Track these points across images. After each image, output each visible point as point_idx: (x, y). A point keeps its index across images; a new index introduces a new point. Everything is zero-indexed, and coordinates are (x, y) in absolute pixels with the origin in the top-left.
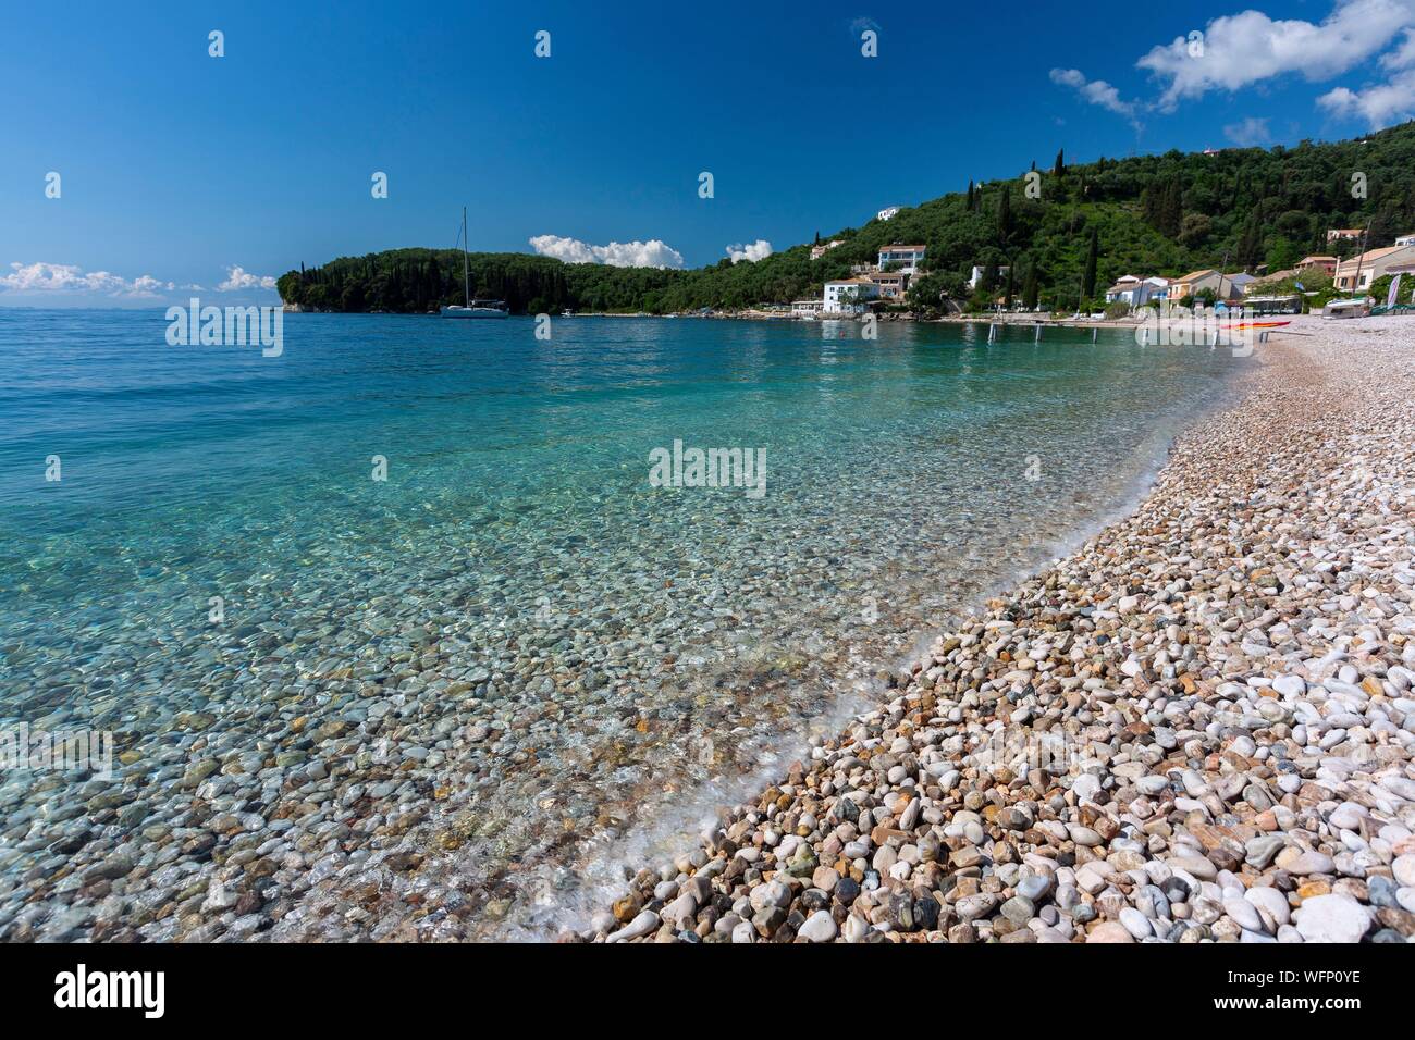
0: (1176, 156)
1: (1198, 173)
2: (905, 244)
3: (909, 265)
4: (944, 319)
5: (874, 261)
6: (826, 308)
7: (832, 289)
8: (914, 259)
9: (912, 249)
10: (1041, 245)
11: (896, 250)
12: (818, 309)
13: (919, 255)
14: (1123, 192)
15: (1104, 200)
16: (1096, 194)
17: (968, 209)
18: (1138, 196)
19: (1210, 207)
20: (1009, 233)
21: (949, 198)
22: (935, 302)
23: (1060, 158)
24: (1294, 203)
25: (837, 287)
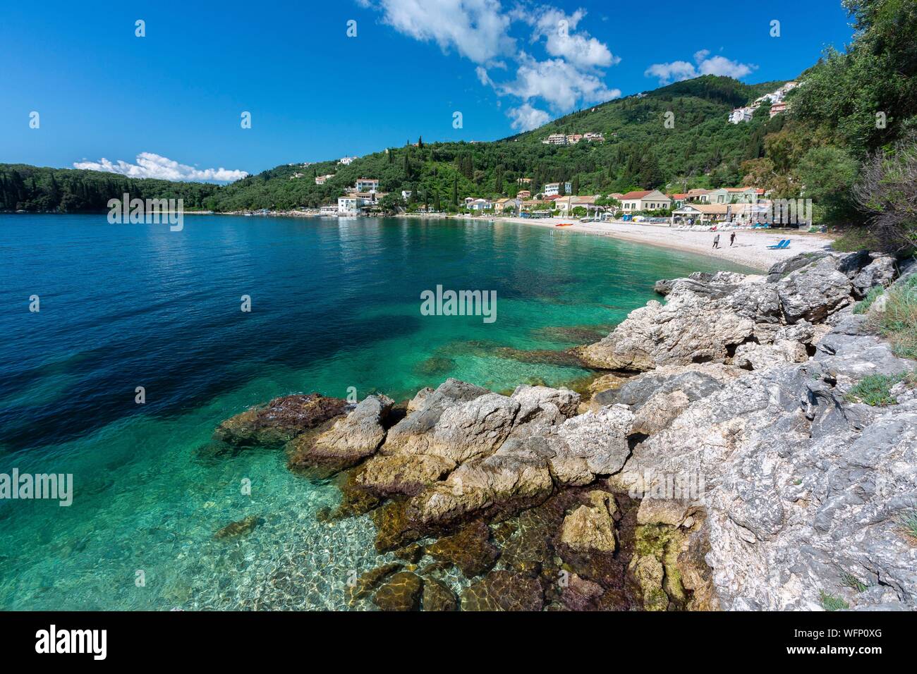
0: (463, 143)
1: (473, 151)
2: (368, 179)
3: (371, 189)
4: (397, 216)
5: (353, 186)
6: (340, 210)
7: (342, 201)
8: (374, 186)
9: (372, 181)
10: (425, 181)
11: (364, 182)
12: (336, 211)
13: (376, 184)
14: (448, 158)
15: (441, 161)
16: (437, 158)
17: (391, 162)
18: (453, 160)
19: (481, 168)
20: (411, 175)
21: (376, 156)
22: (392, 208)
23: (420, 140)
24: (507, 168)
25: (345, 200)
